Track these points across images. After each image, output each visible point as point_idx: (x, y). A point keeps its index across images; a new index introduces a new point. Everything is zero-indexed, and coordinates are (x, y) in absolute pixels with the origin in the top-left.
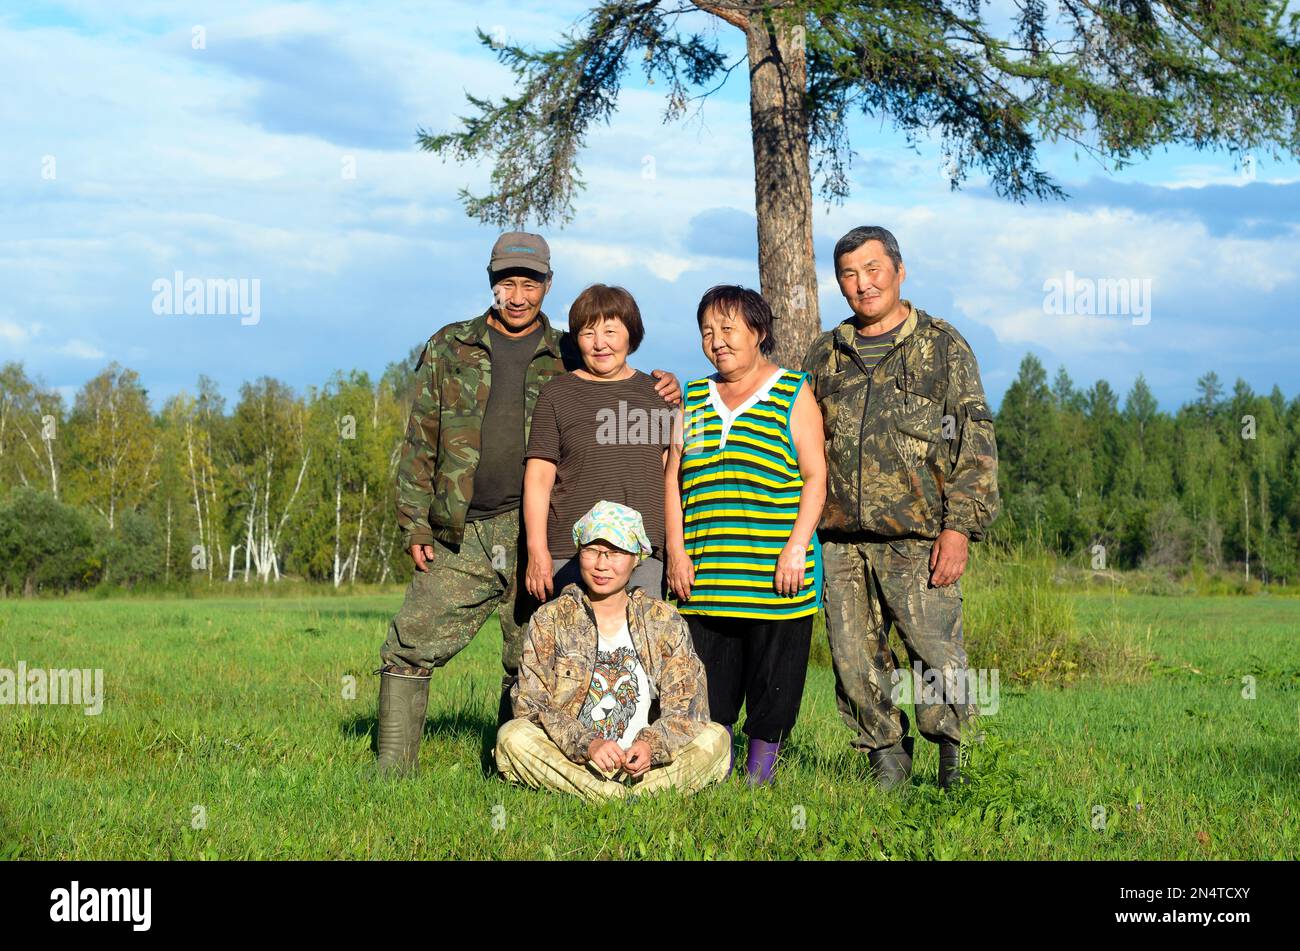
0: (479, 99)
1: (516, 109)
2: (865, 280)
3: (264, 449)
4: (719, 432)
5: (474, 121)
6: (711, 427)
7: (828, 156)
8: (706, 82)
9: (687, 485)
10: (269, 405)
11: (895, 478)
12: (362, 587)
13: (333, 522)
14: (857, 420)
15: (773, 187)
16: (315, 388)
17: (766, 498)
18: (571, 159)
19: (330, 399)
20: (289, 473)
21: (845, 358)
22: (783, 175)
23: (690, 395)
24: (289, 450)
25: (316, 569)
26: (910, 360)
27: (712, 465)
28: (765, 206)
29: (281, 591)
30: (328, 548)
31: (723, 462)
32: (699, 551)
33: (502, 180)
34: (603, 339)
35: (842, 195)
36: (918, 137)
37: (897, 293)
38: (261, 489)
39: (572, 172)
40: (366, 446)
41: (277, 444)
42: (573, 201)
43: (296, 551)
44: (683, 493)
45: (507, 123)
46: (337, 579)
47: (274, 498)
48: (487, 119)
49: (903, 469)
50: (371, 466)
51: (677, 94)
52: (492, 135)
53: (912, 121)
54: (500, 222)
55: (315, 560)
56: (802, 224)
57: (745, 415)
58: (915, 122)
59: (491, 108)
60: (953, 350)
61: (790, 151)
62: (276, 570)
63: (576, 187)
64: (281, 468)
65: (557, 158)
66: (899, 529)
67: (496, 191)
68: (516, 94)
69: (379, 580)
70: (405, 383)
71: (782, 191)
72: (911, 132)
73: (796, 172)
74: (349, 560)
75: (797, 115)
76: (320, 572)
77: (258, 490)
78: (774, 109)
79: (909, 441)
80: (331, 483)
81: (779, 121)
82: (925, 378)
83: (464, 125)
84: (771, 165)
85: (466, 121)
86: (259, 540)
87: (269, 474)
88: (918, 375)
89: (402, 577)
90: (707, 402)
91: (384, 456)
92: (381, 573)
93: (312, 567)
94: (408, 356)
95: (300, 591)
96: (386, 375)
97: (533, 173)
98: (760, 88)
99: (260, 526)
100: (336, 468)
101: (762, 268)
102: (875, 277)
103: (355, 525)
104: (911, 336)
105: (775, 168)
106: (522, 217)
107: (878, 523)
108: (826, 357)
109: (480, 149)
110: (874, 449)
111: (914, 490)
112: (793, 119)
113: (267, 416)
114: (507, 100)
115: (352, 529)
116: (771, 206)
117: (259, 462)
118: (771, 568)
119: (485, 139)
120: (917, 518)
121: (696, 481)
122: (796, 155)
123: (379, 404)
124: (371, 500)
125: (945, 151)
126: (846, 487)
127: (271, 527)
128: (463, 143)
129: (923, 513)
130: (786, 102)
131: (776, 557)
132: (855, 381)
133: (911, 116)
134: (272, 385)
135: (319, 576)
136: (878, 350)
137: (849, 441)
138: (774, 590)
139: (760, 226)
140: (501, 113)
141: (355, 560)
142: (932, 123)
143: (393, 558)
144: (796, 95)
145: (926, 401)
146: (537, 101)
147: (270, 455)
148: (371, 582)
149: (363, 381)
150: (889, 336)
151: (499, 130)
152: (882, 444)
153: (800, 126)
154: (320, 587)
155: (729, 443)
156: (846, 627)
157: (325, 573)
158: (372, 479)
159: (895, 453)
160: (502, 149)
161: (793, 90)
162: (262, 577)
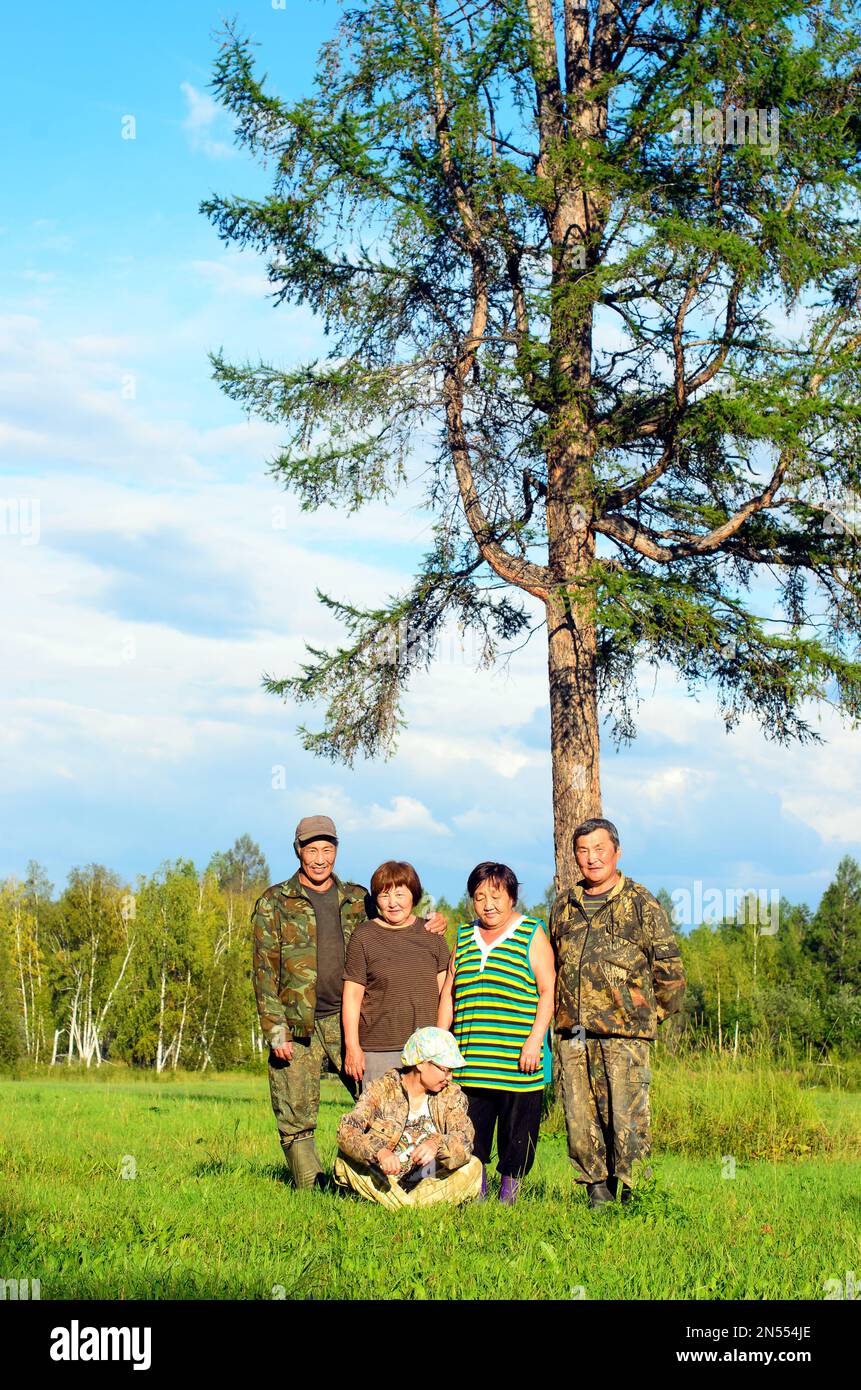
0: (317, 649)
1: (349, 658)
2: (594, 856)
3: (90, 934)
4: (479, 960)
5: (312, 668)
6: (474, 957)
7: (619, 702)
8: (513, 637)
9: (458, 996)
10: (95, 892)
11: (603, 994)
12: (184, 1074)
13: (157, 1009)
14: (578, 953)
15: (566, 735)
16: (144, 877)
17: (514, 1007)
18: (395, 702)
19: (157, 888)
20: (114, 960)
21: (574, 910)
22: (575, 725)
23: (462, 935)
24: (114, 936)
25: (139, 1055)
26: (616, 914)
27: (474, 983)
28: (559, 751)
29: (104, 1076)
30: (152, 1035)
31: (482, 981)
32: (465, 1042)
33: (335, 721)
34: (395, 900)
35: (630, 737)
36: (698, 687)
37: (614, 865)
38: (85, 975)
39: (396, 713)
40: (191, 936)
41: (103, 931)
42: (395, 737)
43: (120, 1036)
44: (455, 1000)
45: (341, 671)
46: (160, 1065)
47: (97, 986)
48: (323, 667)
49: (608, 988)
50: (196, 955)
51: (488, 647)
52: (327, 680)
53: (692, 672)
54: (332, 755)
55: (138, 1047)
56: (590, 767)
57: (497, 948)
58: (695, 673)
59: (327, 657)
60: (646, 908)
61: (580, 704)
62: (99, 1055)
63: (398, 725)
64: (106, 954)
65: (384, 702)
66: (605, 1029)
67: (330, 728)
68: (349, 645)
69: (200, 1067)
70: (229, 873)
71: (574, 739)
72: (692, 682)
73: (585, 722)
74: (171, 1047)
75: (588, 674)
76: (143, 1058)
77: (83, 976)
78: (568, 668)
79: (613, 968)
80: (155, 971)
81: (572, 679)
82: (626, 925)
83: (303, 672)
84: (565, 717)
85: (306, 668)
86: (83, 1024)
87: (94, 959)
88: (622, 924)
89: (223, 1064)
90: (472, 939)
91: (208, 945)
92: (203, 1060)
93: (136, 1052)
94: (233, 846)
95: (123, 1076)
96: (211, 864)
97: (362, 713)
98: (556, 650)
99: (83, 1011)
100: (162, 956)
101: (555, 803)
102: (600, 855)
103: (179, 1013)
104: (618, 895)
105: (567, 719)
106: (351, 751)
107: (591, 1024)
108: (563, 907)
109: (317, 692)
110: (588, 973)
111: (616, 1002)
112: (584, 677)
113: (94, 902)
114: (341, 651)
115: (176, 1016)
116: (564, 751)
117: (84, 948)
118: (517, 1056)
119: (321, 683)
120: (619, 1022)
121: (464, 994)
122: (587, 708)
123: (204, 893)
124: (195, 988)
125: (721, 700)
126: (572, 998)
127: (94, 1012)
128: (302, 687)
129: (623, 1018)
130: (578, 663)
131: (520, 1048)
132: (580, 926)
133: (691, 668)
134: (99, 873)
135: (141, 1062)
136: (596, 905)
137: (573, 967)
138: (519, 1071)
139: (555, 768)
140: (336, 661)
141: (177, 1048)
142: (709, 675)
143: (215, 1046)
144: (587, 656)
145: (626, 942)
146: (367, 651)
147: (95, 941)
148: (193, 1070)
149: (188, 871)
150: (603, 896)
151: (333, 676)
152: (594, 970)
153: (590, 682)
154: (142, 1073)
155: (486, 968)
156: (576, 1098)
157: (148, 1059)
158: (196, 968)
159: (602, 977)
160: (336, 694)
161: (585, 652)
162: (84, 1062)
